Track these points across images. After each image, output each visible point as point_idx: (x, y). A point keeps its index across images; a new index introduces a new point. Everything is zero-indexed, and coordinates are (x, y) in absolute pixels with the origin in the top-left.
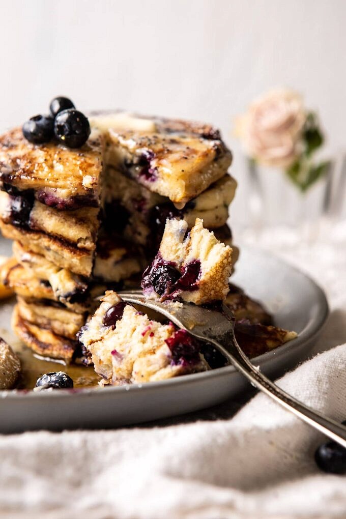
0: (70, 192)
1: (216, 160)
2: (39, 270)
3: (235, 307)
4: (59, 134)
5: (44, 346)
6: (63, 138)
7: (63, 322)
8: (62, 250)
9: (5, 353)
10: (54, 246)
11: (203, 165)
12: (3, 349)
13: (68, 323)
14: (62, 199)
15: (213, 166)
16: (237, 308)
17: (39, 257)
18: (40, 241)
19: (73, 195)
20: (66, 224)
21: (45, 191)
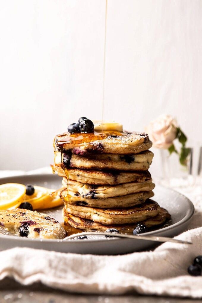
0: (86, 147)
1: (144, 142)
2: (74, 187)
3: (152, 209)
4: (81, 128)
5: (78, 224)
6: (83, 129)
7: (85, 213)
8: (84, 173)
9: (59, 227)
10: (81, 173)
11: (139, 143)
12: (58, 225)
13: (87, 213)
14: (82, 150)
15: (143, 144)
16: (153, 209)
17: (74, 182)
18: (75, 172)
19: (87, 148)
20: (85, 162)
21: (76, 148)
